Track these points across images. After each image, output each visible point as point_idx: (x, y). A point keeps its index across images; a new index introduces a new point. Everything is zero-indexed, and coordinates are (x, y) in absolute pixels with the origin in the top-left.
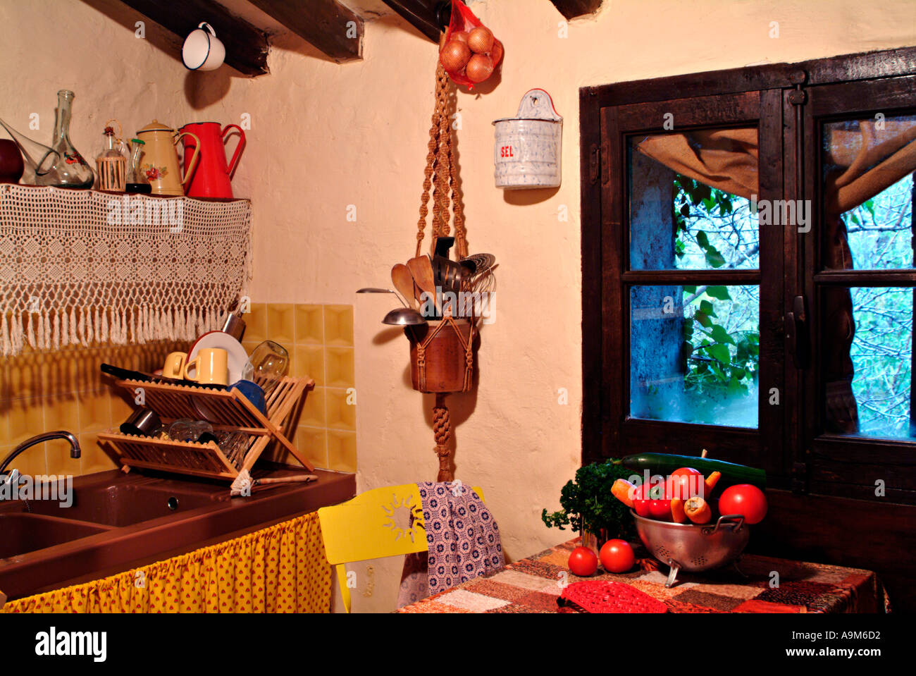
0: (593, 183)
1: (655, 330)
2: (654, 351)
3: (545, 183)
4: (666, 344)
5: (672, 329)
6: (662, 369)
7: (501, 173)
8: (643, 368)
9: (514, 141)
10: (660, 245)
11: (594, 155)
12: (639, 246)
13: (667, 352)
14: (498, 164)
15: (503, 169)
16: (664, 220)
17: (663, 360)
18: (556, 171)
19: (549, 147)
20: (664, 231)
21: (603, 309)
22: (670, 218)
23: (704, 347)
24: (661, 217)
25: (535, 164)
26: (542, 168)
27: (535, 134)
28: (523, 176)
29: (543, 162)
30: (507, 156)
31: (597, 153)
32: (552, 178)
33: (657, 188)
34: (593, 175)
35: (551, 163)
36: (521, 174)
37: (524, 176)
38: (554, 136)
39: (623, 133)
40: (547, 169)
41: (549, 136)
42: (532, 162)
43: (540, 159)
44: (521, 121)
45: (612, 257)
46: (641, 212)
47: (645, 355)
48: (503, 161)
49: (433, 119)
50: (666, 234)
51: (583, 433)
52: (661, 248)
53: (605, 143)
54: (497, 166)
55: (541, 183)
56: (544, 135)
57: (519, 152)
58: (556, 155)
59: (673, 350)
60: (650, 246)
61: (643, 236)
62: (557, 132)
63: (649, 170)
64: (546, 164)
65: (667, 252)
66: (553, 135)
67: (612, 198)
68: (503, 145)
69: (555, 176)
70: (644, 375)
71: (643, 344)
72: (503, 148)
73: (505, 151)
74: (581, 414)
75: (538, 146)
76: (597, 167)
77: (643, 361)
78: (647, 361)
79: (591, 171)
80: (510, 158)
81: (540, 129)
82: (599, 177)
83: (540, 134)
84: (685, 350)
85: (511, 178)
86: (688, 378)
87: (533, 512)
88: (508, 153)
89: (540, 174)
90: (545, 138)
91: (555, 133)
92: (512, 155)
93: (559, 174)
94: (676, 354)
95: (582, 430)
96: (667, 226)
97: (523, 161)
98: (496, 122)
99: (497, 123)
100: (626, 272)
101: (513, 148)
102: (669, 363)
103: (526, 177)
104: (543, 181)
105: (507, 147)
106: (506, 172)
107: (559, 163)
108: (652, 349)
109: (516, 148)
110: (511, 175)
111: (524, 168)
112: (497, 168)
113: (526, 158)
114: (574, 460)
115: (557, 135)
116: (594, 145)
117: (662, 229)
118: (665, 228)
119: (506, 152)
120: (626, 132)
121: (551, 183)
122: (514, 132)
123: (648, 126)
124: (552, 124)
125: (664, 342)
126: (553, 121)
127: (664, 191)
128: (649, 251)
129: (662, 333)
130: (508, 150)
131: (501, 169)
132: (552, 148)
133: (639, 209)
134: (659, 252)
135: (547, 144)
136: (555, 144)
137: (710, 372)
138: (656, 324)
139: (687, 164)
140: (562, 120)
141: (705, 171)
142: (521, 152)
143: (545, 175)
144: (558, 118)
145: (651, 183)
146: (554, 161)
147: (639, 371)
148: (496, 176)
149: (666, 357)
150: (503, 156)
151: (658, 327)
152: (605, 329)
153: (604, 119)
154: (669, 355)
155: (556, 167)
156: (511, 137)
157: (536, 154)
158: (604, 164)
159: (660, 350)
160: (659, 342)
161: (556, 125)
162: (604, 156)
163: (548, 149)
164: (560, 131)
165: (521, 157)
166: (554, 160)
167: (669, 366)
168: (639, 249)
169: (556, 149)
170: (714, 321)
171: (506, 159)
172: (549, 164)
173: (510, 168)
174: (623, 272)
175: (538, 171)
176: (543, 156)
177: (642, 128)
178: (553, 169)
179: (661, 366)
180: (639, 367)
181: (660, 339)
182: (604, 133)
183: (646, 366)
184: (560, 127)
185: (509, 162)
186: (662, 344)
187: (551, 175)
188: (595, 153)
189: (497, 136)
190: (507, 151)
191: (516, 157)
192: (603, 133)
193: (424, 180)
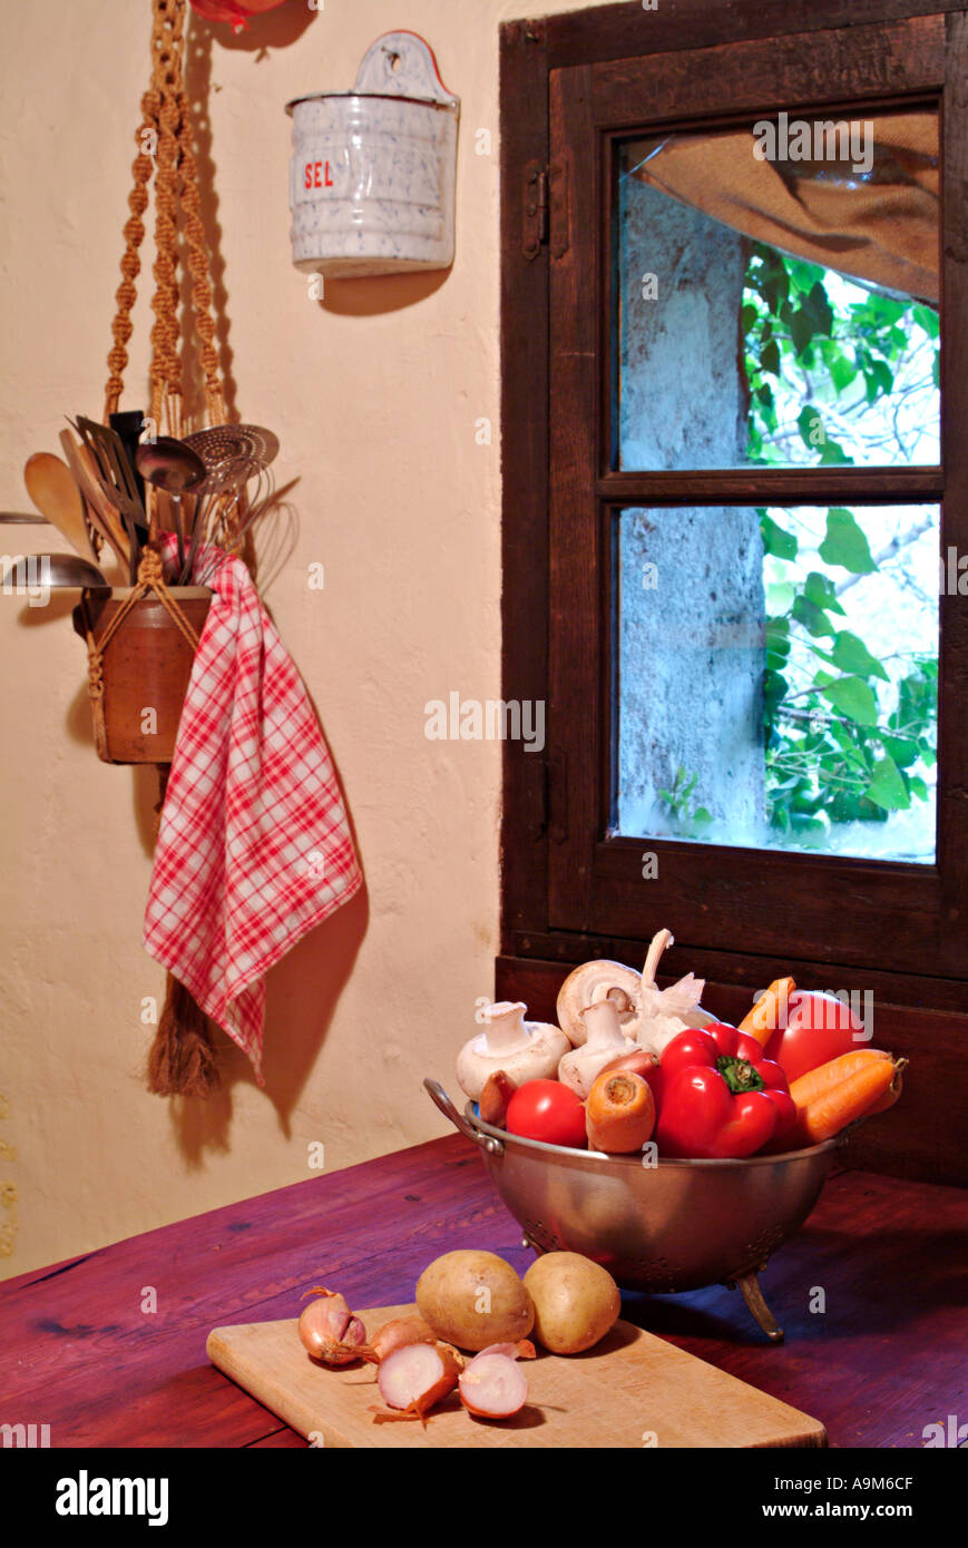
0: (531, 256)
1: (693, 635)
2: (691, 686)
3: (411, 255)
4: (719, 671)
5: (735, 637)
6: (711, 730)
7: (303, 228)
8: (663, 725)
9: (335, 149)
10: (706, 434)
11: (533, 187)
12: (655, 429)
13: (722, 691)
14: (299, 206)
15: (308, 219)
16: (717, 375)
17: (714, 707)
18: (441, 229)
19: (424, 166)
20: (718, 403)
21: (554, 565)
22: (733, 374)
23: (819, 690)
24: (709, 368)
25: (387, 205)
26: (404, 217)
27: (387, 133)
28: (355, 236)
29: (409, 204)
30: (318, 185)
31: (541, 181)
32: (431, 243)
33: (701, 296)
34: (532, 232)
35: (429, 208)
36: (350, 229)
37: (360, 235)
38: (437, 141)
39: (604, 131)
40: (420, 222)
41: (425, 139)
42: (379, 200)
43: (400, 195)
44: (355, 101)
45: (575, 436)
46: (659, 350)
47: (667, 693)
48: (308, 198)
49: (144, 102)
50: (723, 409)
51: (503, 870)
52: (708, 440)
53: (561, 157)
54: (297, 209)
55: (401, 255)
56: (412, 136)
57: (347, 175)
58: (441, 187)
59: (740, 688)
60: (681, 434)
61: (665, 406)
62: (445, 133)
63: (681, 250)
64: (415, 210)
65: (724, 452)
66: (434, 137)
67: (575, 293)
68: (309, 158)
69: (439, 239)
70: (663, 742)
71: (662, 667)
72: (309, 166)
73: (312, 174)
74: (499, 824)
75: (395, 163)
76: (541, 215)
77: (662, 708)
78: (673, 709)
79: (526, 227)
80: (325, 191)
81: (401, 121)
82: (546, 241)
83: (400, 135)
84: (769, 693)
85: (327, 239)
86: (778, 760)
87: (386, 1061)
88: (322, 179)
89: (399, 232)
90: (413, 145)
91: (438, 133)
92: (329, 183)
93: (448, 235)
94: (744, 697)
95: (501, 860)
96: (725, 391)
97: (358, 196)
98: (294, 104)
99: (298, 107)
100: (610, 475)
101: (332, 164)
102: (728, 718)
103: (365, 236)
104: (410, 250)
105: (318, 165)
106: (316, 224)
107: (449, 209)
108: (687, 681)
109: (339, 166)
110: (327, 231)
111: (360, 214)
112: (296, 218)
113: (365, 188)
114: (483, 935)
115: (444, 140)
116: (533, 164)
117: (712, 398)
118: (720, 395)
119: (316, 176)
120: (616, 130)
121: (427, 256)
122: (336, 126)
123: (665, 112)
124: (432, 111)
125: (715, 667)
126: (433, 104)
127: (718, 307)
128: (679, 446)
129: (711, 644)
130: (321, 170)
131: (303, 218)
132: (429, 168)
133: (654, 341)
134: (705, 451)
135: (417, 161)
136: (439, 160)
137: (830, 748)
138: (695, 621)
139: (761, 207)
140: (459, 104)
141: (805, 224)
142: (352, 175)
143: (411, 233)
144: (445, 98)
145: (684, 283)
146: (434, 202)
147: (651, 730)
148: (294, 239)
149: (721, 702)
150: (308, 186)
151: (702, 630)
152: (558, 616)
153: (557, 98)
154: (727, 699)
155: (442, 217)
156: (327, 139)
157: (390, 182)
158: (557, 207)
159: (704, 685)
160: (702, 665)
161: (442, 113)
162: (557, 187)
163: (421, 171)
164: (452, 131)
165: (353, 189)
166: (438, 201)
167: (730, 725)
168: (653, 439)
169: (441, 174)
170: (837, 622)
171: (315, 193)
172: (424, 208)
173: (326, 213)
174: (602, 474)
175: (393, 223)
176: (408, 188)
177: (652, 116)
178: (432, 221)
179: (707, 724)
180: (651, 722)
181: (705, 659)
182: (557, 133)
183: (670, 720)
184: (453, 123)
185: (323, 200)
186: (711, 671)
187: (428, 237)
188: (535, 182)
189: (297, 140)
190: (317, 174)
191: (340, 187)
192: (555, 133)
193: (123, 251)
